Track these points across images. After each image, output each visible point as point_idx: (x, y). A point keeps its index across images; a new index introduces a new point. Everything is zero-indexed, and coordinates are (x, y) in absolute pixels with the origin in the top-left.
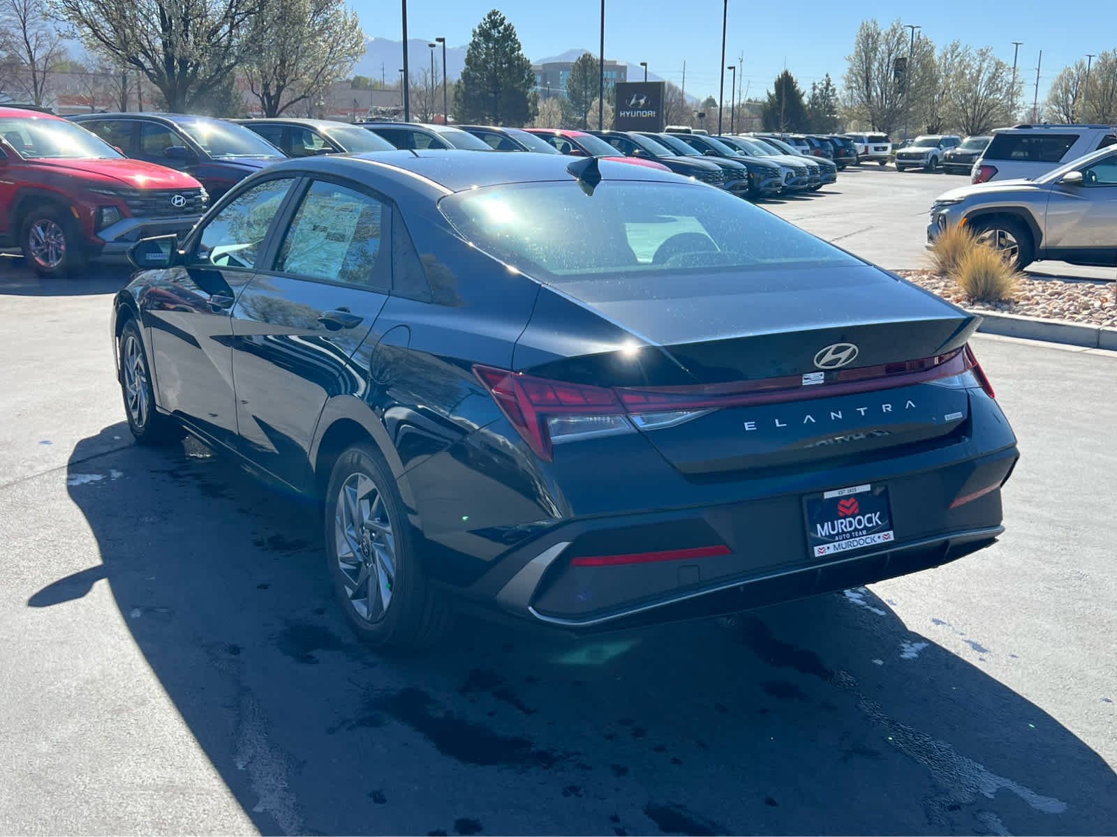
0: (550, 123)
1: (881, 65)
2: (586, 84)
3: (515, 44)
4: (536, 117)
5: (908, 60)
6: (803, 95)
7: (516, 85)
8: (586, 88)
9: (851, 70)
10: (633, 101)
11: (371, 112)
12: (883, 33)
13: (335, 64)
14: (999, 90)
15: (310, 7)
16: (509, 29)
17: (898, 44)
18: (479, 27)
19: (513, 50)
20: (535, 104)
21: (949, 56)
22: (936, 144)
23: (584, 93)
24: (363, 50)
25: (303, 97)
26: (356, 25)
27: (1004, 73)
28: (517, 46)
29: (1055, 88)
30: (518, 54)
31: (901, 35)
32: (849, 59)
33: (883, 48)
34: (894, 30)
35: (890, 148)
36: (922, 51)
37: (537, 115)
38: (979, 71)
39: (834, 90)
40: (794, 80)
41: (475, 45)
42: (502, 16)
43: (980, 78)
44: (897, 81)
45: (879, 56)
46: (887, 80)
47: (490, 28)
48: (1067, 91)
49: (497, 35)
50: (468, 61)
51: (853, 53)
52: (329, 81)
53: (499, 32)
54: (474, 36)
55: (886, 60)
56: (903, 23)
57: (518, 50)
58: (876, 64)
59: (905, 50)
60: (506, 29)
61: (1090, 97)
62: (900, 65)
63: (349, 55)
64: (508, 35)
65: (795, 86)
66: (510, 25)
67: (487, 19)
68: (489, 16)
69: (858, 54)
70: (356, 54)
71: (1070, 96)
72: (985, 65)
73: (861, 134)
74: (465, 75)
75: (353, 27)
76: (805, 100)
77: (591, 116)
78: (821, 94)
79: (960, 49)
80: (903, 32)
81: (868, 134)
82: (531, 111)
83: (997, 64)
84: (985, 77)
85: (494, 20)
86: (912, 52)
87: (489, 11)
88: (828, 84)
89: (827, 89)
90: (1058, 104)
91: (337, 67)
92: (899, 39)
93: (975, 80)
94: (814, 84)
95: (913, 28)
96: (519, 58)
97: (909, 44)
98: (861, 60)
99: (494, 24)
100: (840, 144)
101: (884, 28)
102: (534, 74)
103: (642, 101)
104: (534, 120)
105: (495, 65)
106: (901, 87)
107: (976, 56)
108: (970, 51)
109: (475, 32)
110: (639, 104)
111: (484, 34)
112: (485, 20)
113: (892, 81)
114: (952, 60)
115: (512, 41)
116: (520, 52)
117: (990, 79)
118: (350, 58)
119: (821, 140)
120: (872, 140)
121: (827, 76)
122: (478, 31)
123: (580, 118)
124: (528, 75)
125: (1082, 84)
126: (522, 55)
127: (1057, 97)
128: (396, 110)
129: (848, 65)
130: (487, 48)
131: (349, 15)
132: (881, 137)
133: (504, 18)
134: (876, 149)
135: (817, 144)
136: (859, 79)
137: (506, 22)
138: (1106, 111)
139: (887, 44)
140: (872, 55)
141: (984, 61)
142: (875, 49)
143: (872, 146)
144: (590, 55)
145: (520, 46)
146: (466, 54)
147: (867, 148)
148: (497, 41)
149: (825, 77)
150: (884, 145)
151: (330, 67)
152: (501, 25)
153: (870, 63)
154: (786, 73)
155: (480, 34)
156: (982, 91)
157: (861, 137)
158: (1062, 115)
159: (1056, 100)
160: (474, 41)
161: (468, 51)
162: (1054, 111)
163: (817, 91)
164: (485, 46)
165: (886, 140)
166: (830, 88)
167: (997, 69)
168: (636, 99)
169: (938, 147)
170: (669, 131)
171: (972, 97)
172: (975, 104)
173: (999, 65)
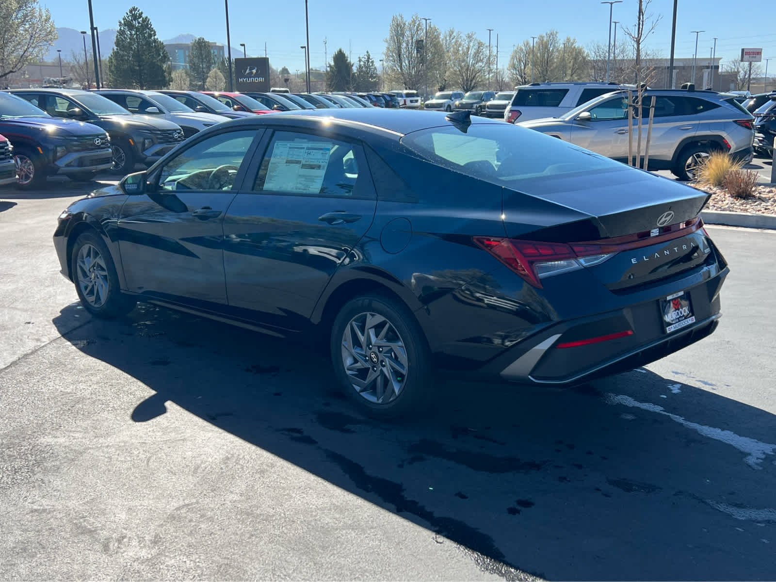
0: (181, 87)
1: (408, 45)
2: (202, 59)
3: (151, 31)
4: (171, 83)
5: (424, 41)
6: (353, 66)
7: (154, 61)
8: (202, 62)
9: (388, 48)
10: (248, 71)
11: (46, 82)
12: (407, 24)
13: (34, 48)
14: (481, 61)
15: (15, 5)
16: (146, 20)
17: (417, 30)
18: (123, 19)
19: (150, 36)
20: (170, 74)
21: (448, 38)
22: (449, 97)
23: (201, 65)
24: (56, 37)
25: (11, 72)
26: (50, 18)
27: (484, 50)
28: (153, 32)
29: (513, 58)
30: (154, 38)
31: (419, 24)
32: (387, 41)
33: (407, 33)
34: (414, 22)
35: (420, 101)
36: (432, 34)
37: (172, 82)
38: (468, 48)
39: (372, 62)
40: (346, 55)
41: (122, 33)
42: (140, 11)
43: (469, 52)
44: (419, 56)
45: (405, 39)
46: (412, 54)
47: (132, 20)
48: (520, 61)
49: (137, 25)
50: (117, 44)
51: (388, 37)
52: (31, 59)
53: (139, 23)
54: (120, 25)
55: (411, 41)
56: (420, 17)
57: (154, 36)
58: (405, 44)
59: (422, 35)
60: (144, 21)
61: (535, 64)
62: (420, 45)
63: (45, 41)
64: (146, 24)
65: (347, 60)
66: (147, 17)
67: (129, 14)
68: (131, 11)
69: (392, 37)
70: (51, 39)
71: (522, 64)
72: (471, 44)
73: (400, 92)
74: (116, 54)
75: (47, 20)
76: (355, 69)
77: (209, 82)
78: (365, 65)
79: (454, 34)
80: (420, 23)
81: (405, 92)
82: (167, 79)
83: (479, 43)
84: (472, 52)
85: (135, 14)
86: (426, 37)
87: (130, 7)
88: (369, 58)
89: (368, 61)
90: (515, 68)
91: (36, 50)
92: (417, 28)
93: (466, 54)
94: (359, 58)
95: (426, 20)
96: (155, 41)
97: (425, 31)
98: (394, 41)
99: (135, 17)
100: (388, 99)
101: (408, 20)
102: (167, 53)
103: (254, 71)
104: (170, 85)
105: (138, 46)
106: (422, 60)
107: (465, 38)
108: (461, 35)
109: (120, 23)
110: (252, 73)
111: (128, 24)
112: (127, 14)
113: (416, 56)
114: (451, 41)
115: (149, 29)
116: (156, 37)
117: (475, 53)
118: (45, 43)
119: (376, 96)
120: (408, 95)
121: (367, 52)
122: (123, 22)
123: (200, 83)
124: (163, 53)
125: (529, 55)
126: (157, 39)
127: (514, 64)
128: (64, 80)
129: (386, 45)
130: (131, 34)
131: (44, 11)
132: (413, 94)
133: (142, 13)
134: (411, 101)
135: (374, 99)
136: (394, 55)
137: (144, 16)
138: (545, 73)
139: (410, 30)
140: (401, 38)
141: (471, 41)
142: (403, 35)
143: (408, 99)
144: (203, 39)
145: (155, 32)
146: (115, 39)
147: (405, 101)
148: (137, 29)
149: (366, 54)
150: (416, 98)
151: (31, 49)
152: (140, 18)
153: (400, 44)
154: (340, 51)
155: (125, 25)
156: (471, 61)
157: (401, 93)
158: (518, 76)
159: (514, 67)
160: (120, 29)
161: (117, 37)
162: (513, 74)
163: (362, 63)
164: (129, 33)
165: (417, 95)
166: (370, 61)
167: (479, 47)
168: (250, 70)
169: (451, 99)
170: (274, 91)
171: (465, 66)
172: (467, 70)
173: (480, 45)
